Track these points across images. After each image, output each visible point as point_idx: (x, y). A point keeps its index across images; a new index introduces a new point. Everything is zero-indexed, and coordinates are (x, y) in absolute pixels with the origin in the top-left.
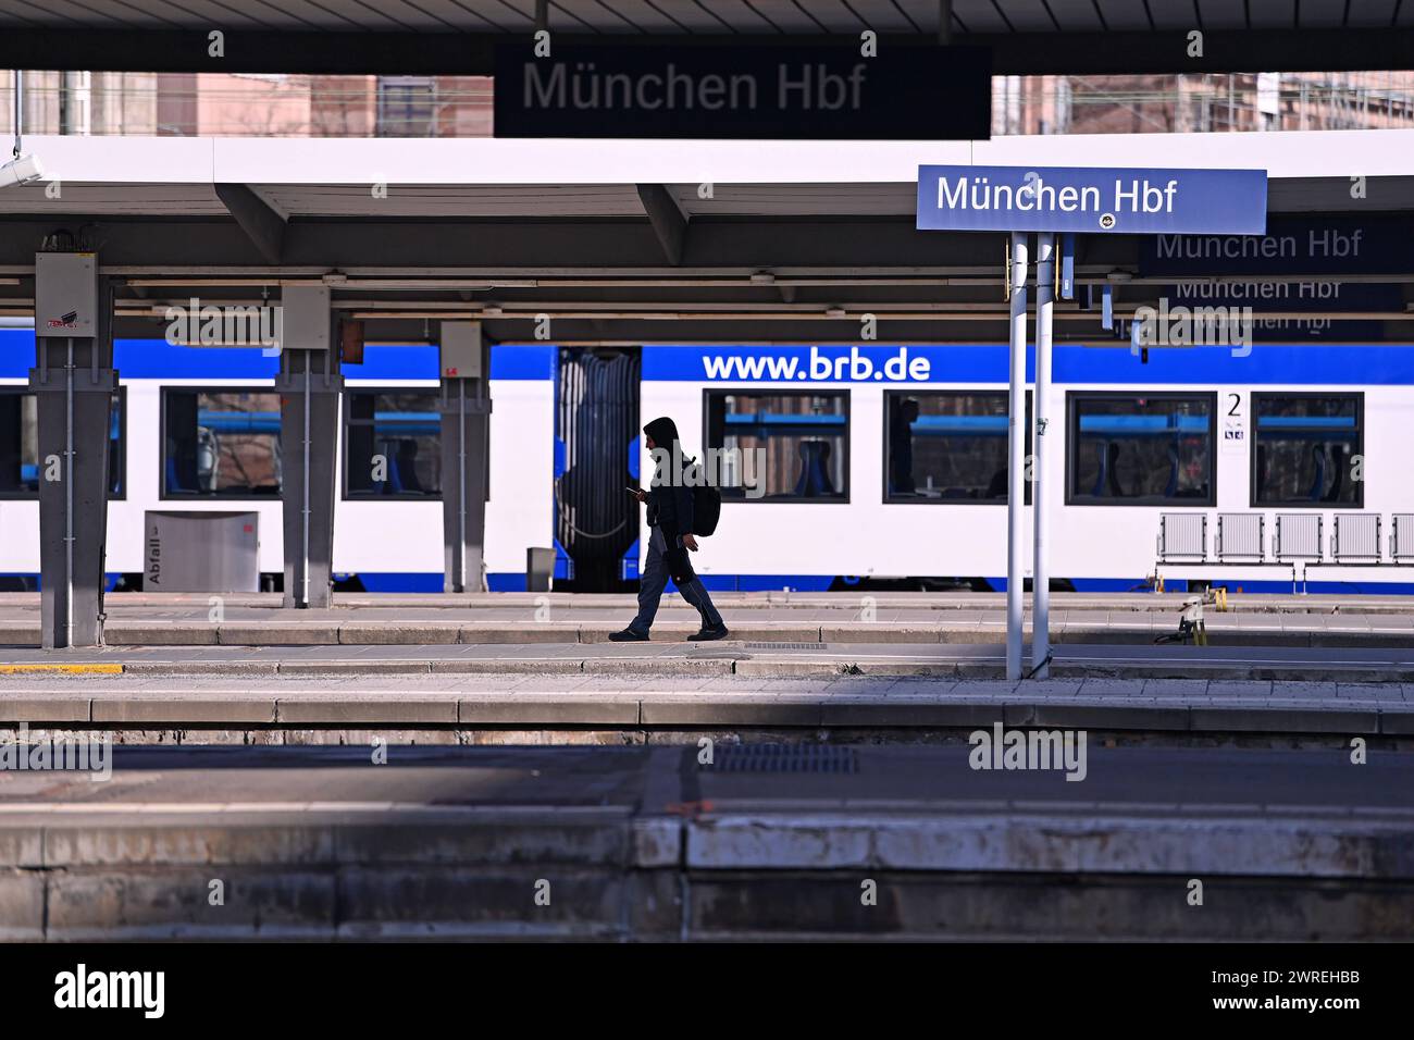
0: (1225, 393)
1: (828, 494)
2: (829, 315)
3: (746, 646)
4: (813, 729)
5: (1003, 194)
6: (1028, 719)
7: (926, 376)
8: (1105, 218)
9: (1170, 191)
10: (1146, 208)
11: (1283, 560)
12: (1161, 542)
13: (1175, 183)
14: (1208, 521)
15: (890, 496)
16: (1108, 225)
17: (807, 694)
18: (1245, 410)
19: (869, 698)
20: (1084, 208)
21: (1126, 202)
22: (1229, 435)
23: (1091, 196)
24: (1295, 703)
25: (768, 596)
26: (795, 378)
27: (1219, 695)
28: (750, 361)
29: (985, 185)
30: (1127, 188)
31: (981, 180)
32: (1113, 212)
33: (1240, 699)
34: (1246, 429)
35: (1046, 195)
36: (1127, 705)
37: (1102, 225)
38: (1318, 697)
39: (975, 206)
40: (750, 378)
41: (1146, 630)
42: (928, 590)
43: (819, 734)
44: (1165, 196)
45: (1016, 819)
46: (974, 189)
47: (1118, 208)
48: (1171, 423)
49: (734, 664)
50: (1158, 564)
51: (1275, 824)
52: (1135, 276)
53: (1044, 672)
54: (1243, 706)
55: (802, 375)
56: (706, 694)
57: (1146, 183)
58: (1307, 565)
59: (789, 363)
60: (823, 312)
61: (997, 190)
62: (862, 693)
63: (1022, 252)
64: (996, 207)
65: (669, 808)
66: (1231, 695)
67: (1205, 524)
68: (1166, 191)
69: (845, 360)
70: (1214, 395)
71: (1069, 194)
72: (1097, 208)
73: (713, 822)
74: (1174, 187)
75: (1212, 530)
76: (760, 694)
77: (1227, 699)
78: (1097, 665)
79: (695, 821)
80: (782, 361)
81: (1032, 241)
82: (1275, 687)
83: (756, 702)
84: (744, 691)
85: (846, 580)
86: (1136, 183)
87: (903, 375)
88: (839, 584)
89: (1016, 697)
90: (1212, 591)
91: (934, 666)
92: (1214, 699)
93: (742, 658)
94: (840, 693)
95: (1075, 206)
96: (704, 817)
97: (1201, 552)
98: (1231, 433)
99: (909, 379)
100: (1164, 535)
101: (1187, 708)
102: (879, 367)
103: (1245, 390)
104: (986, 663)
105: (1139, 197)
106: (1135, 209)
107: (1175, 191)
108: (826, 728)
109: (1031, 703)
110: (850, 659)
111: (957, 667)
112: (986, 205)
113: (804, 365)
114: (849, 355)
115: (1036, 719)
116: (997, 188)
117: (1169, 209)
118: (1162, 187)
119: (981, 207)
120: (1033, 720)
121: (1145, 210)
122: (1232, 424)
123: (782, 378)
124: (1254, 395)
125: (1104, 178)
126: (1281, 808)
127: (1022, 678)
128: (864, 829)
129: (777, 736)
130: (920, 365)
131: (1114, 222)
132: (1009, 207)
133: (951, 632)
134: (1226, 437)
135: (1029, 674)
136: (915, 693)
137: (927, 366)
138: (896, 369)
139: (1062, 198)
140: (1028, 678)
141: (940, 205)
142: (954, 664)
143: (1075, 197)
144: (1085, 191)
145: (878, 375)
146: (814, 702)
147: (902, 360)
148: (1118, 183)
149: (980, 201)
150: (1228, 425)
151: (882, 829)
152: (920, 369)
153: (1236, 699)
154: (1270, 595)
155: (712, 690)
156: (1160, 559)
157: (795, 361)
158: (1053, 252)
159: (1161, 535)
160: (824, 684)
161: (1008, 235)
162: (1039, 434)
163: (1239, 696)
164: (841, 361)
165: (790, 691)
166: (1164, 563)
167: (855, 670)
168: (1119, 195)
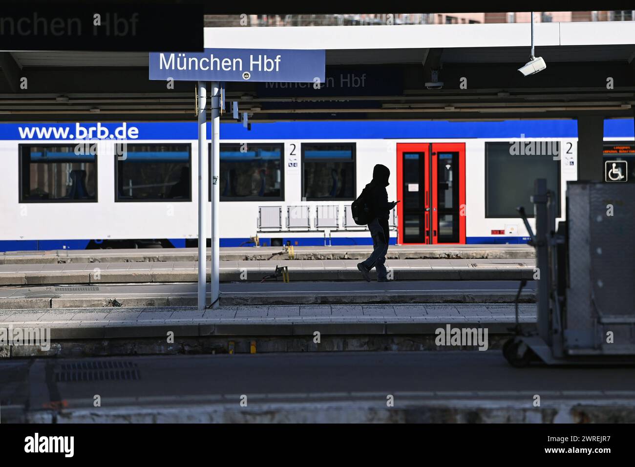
0: (288, 143)
1: (86, 197)
2: (90, 112)
3: (56, 290)
4: (100, 340)
5: (193, 62)
6: (212, 331)
7: (136, 137)
8: (245, 74)
9: (277, 60)
10: (266, 69)
11: (319, 229)
12: (259, 221)
13: (280, 56)
14: (282, 210)
15: (119, 198)
16: (246, 78)
17: (96, 321)
18: (298, 152)
19: (129, 323)
20: (234, 69)
21: (256, 66)
22: (290, 165)
23: (238, 63)
24: (344, 319)
25: (57, 253)
26: (68, 138)
27: (306, 316)
28: (44, 129)
29: (184, 57)
30: (256, 59)
31: (182, 55)
32: (249, 71)
33: (317, 318)
34: (299, 162)
35: (215, 62)
36: (261, 323)
37: (244, 77)
38: (355, 315)
39: (179, 68)
40: (44, 138)
41: (257, 271)
42: (139, 247)
43: (103, 342)
44: (275, 63)
45: (229, 406)
46: (178, 59)
47: (251, 69)
48: (257, 155)
49: (51, 301)
50: (258, 232)
51: (358, 404)
52: (255, 97)
53: (217, 304)
54: (319, 322)
55: (72, 136)
56: (42, 322)
57: (265, 56)
58: (331, 231)
59: (64, 130)
60: (88, 110)
61: (190, 60)
62: (125, 320)
63: (203, 91)
64: (190, 68)
65: (44, 406)
66: (312, 315)
67: (281, 212)
68: (275, 60)
69: (94, 129)
70: (283, 145)
71: (227, 62)
72: (241, 69)
73: (70, 414)
74: (279, 58)
75: (284, 214)
76: (71, 322)
77: (310, 318)
78: (239, 296)
79: (60, 413)
80: (61, 129)
81: (209, 86)
82: (333, 310)
83: (70, 327)
84: (62, 320)
85: (96, 241)
86: (260, 56)
87: (124, 136)
88: (93, 245)
89: (204, 320)
90: (287, 247)
91: (157, 299)
92: (304, 318)
93: (55, 297)
94: (113, 320)
95: (230, 68)
96: (65, 411)
97: (279, 226)
98: (291, 164)
99: (128, 138)
100: (260, 218)
101: (291, 324)
102: (112, 132)
103: (298, 142)
104: (183, 297)
105: (262, 63)
106: (260, 69)
107: (280, 60)
108: (107, 339)
109: (213, 323)
110: (113, 296)
111: (168, 299)
112: (185, 67)
113: (72, 131)
114: (96, 126)
115: (216, 331)
116: (190, 59)
117: (277, 70)
118: (274, 58)
119: (182, 69)
120: (214, 332)
121: (265, 70)
122: (291, 159)
123: (61, 138)
124: (302, 144)
125: (244, 54)
126: (359, 394)
127: (206, 308)
128: (149, 414)
129: (80, 344)
130: (133, 131)
131: (250, 76)
132: (197, 68)
133: (158, 274)
134: (289, 166)
135: (209, 305)
136: (152, 319)
137: (137, 131)
138: (121, 133)
139: (223, 64)
140: (209, 308)
141: (161, 68)
142: (167, 298)
143: (230, 64)
144: (235, 61)
145: (112, 136)
146: (100, 326)
147: (124, 128)
148: (251, 56)
149: (182, 65)
150: (290, 160)
151: (159, 414)
152: (134, 133)
153: (315, 318)
154: (313, 247)
155: (45, 320)
156: (259, 230)
157: (67, 129)
158: (219, 91)
159: (259, 218)
160: (104, 315)
161: (197, 82)
162: (214, 184)
163: (316, 316)
164: (92, 129)
165: (87, 320)
166: (261, 232)
167: (115, 303)
168: (252, 63)
